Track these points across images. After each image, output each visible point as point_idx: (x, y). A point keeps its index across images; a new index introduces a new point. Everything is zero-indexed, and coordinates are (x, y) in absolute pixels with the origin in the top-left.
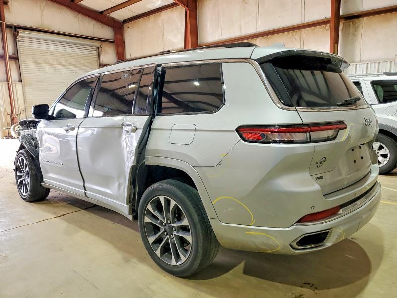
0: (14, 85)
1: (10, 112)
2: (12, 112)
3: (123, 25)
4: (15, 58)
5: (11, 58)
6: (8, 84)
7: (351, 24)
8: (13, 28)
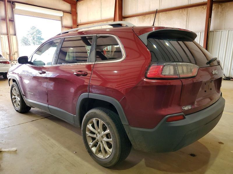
0: (11, 37)
1: (8, 53)
2: (10, 53)
3: (77, 3)
4: (12, 20)
5: (10, 20)
6: (8, 36)
7: (220, 6)
8: (12, 2)
